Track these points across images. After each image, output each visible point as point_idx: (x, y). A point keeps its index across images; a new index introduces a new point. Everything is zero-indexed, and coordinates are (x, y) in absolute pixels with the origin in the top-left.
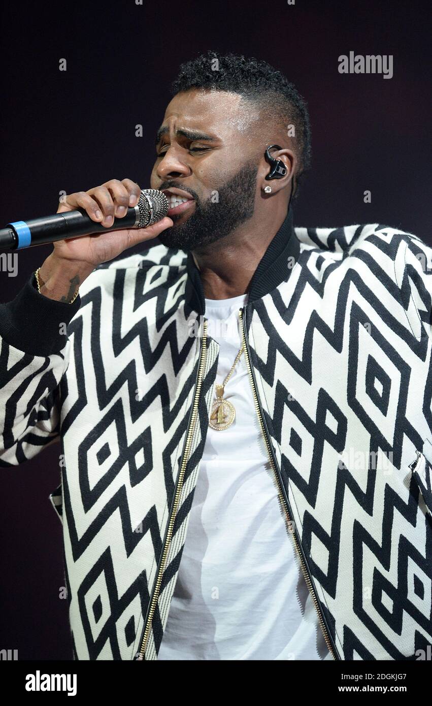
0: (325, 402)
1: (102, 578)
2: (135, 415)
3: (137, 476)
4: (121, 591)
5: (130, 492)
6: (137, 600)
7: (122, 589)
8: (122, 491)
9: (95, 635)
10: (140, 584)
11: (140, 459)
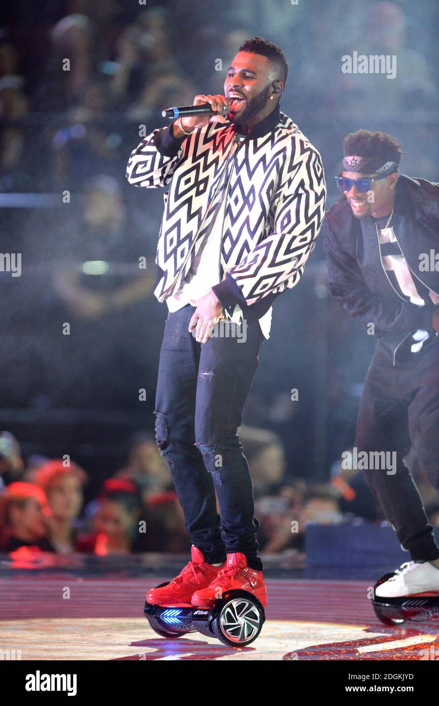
0: (252, 190)
1: (176, 229)
2: (204, 171)
3: (198, 193)
4: (182, 237)
5: (194, 199)
6: (187, 241)
7: (182, 236)
8: (191, 197)
9: (168, 252)
10: (189, 236)
11: (202, 187)
